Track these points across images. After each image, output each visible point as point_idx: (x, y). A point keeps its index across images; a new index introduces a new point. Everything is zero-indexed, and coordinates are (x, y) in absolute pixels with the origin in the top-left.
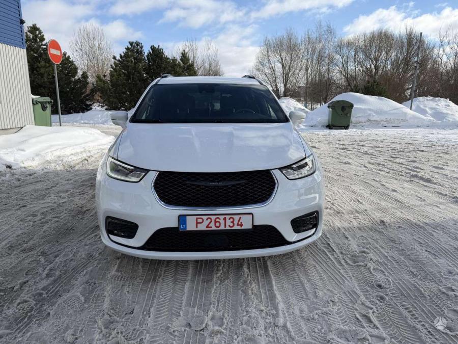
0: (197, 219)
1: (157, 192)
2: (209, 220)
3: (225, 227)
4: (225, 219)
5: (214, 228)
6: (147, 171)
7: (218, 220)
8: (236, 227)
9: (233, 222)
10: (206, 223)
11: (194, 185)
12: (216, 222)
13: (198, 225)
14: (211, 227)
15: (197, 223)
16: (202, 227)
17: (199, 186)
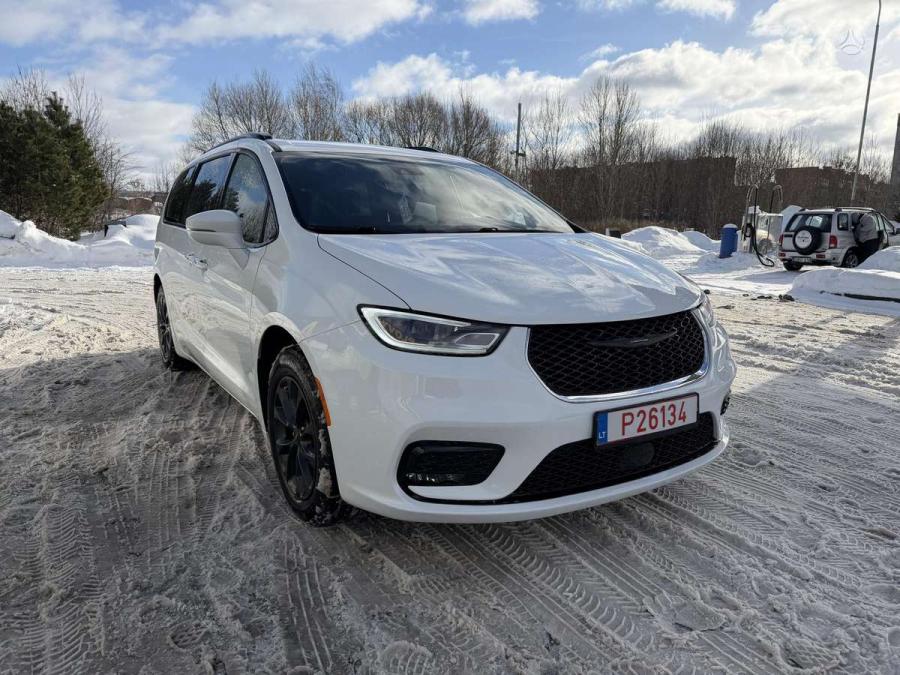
0: (624, 415)
1: (538, 370)
2: (642, 415)
3: (664, 426)
4: (663, 409)
5: (649, 431)
6: (505, 328)
7: (653, 413)
8: (679, 424)
9: (673, 414)
10: (637, 421)
11: (604, 348)
12: (651, 417)
13: (627, 427)
14: (645, 429)
15: (624, 424)
16: (632, 432)
17: (612, 350)
